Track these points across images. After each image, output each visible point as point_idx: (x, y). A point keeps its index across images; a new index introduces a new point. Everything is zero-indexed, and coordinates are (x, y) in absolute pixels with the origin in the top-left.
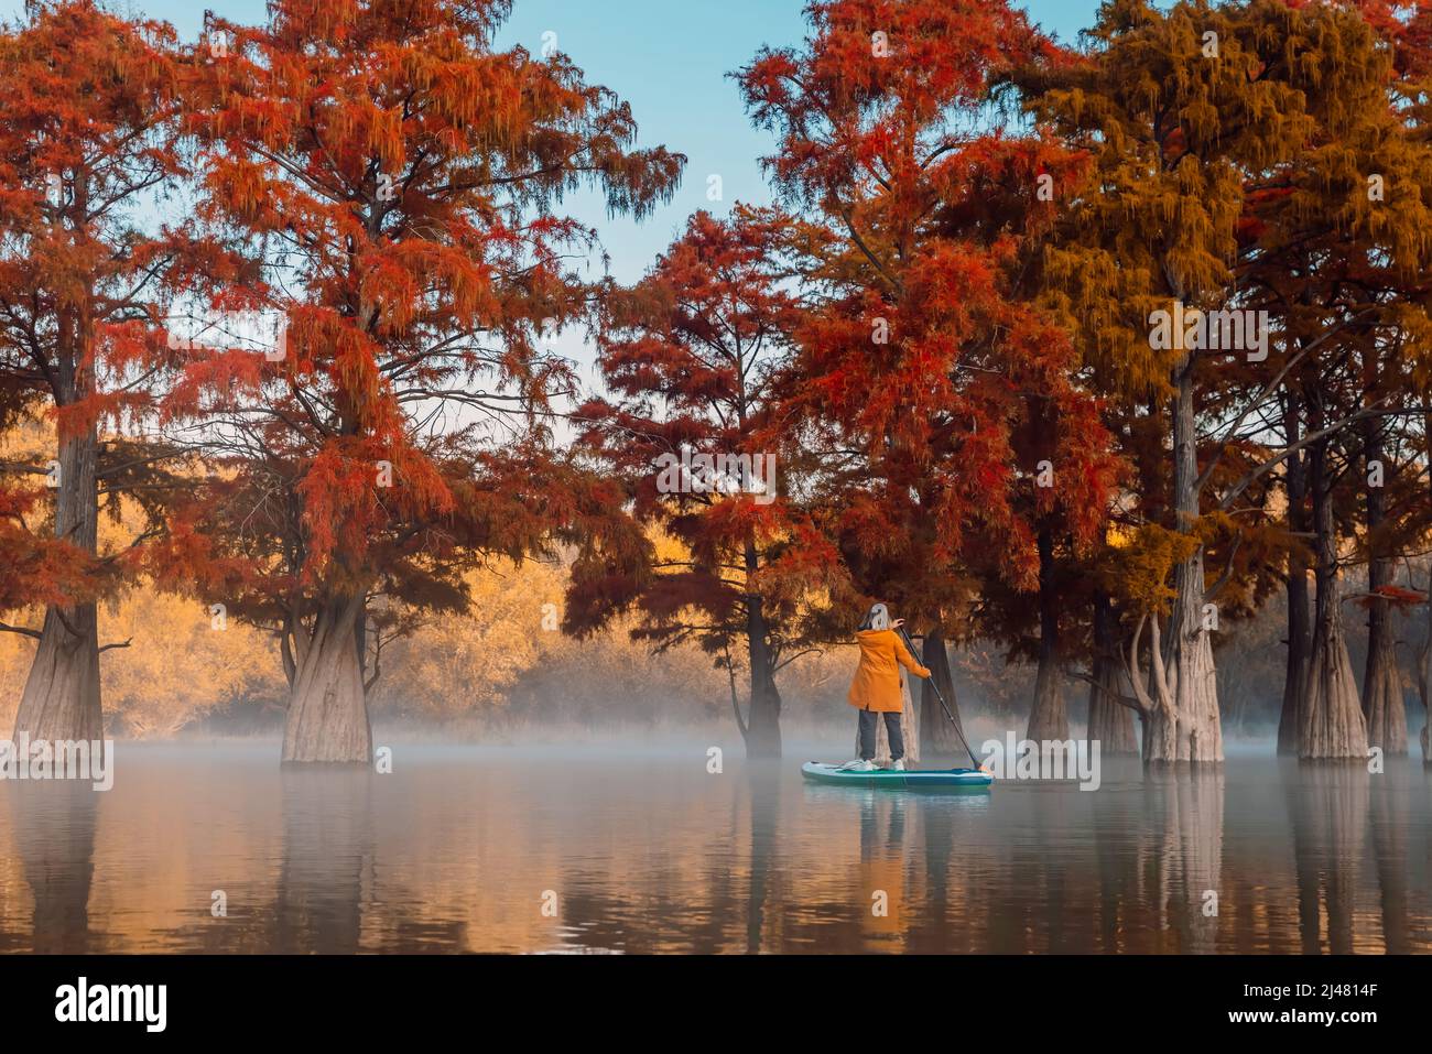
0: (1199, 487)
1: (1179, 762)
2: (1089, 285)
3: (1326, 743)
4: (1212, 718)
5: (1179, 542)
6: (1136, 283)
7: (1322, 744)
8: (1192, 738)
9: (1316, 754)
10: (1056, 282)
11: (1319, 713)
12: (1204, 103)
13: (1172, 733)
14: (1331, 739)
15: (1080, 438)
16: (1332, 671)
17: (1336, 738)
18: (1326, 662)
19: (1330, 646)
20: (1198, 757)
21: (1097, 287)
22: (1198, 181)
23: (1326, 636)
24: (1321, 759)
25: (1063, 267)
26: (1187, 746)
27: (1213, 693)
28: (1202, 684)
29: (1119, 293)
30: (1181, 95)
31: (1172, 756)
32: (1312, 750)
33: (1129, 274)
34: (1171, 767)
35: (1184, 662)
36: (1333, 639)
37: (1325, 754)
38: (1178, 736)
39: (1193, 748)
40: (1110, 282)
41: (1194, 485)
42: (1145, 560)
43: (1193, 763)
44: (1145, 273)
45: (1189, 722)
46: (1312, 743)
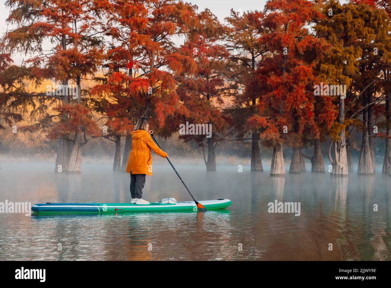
0: (345, 113)
1: (339, 174)
2: (331, 73)
3: (364, 170)
4: (346, 165)
5: (342, 126)
6: (340, 72)
7: (363, 170)
8: (342, 169)
9: (362, 172)
10: (323, 72)
11: (363, 163)
12: (353, 32)
13: (338, 168)
14: (365, 169)
15: (328, 106)
16: (366, 153)
17: (366, 169)
18: (365, 151)
19: (366, 147)
20: (343, 173)
21: (332, 73)
22: (353, 51)
23: (365, 145)
24: (363, 173)
25: (325, 69)
26: (341, 171)
27: (346, 159)
28: (344, 157)
29: (336, 75)
30: (349, 29)
31: (337, 173)
32: (361, 171)
33: (338, 71)
34: (337, 176)
35: (341, 152)
36: (367, 146)
37: (364, 172)
38: (339, 168)
39: (342, 172)
40: (334, 72)
41: (344, 113)
42: (335, 130)
43: (342, 175)
44: (341, 70)
45: (341, 166)
46: (361, 170)
